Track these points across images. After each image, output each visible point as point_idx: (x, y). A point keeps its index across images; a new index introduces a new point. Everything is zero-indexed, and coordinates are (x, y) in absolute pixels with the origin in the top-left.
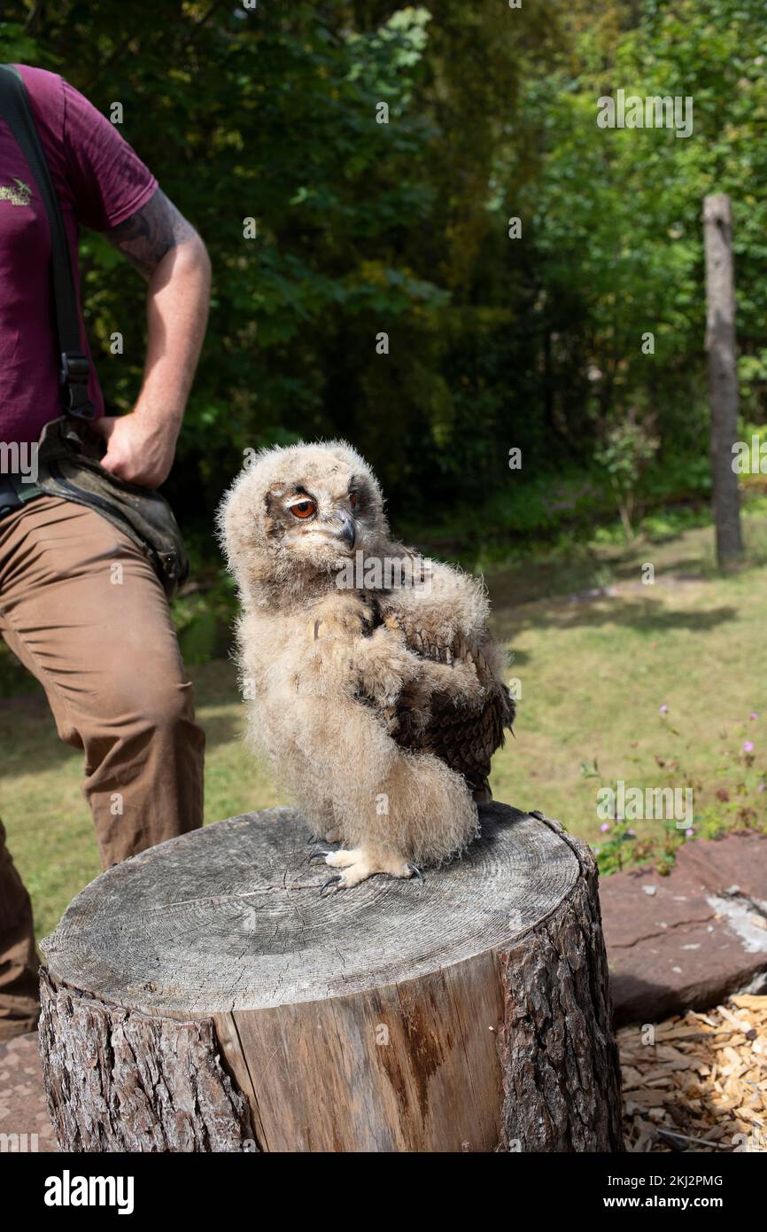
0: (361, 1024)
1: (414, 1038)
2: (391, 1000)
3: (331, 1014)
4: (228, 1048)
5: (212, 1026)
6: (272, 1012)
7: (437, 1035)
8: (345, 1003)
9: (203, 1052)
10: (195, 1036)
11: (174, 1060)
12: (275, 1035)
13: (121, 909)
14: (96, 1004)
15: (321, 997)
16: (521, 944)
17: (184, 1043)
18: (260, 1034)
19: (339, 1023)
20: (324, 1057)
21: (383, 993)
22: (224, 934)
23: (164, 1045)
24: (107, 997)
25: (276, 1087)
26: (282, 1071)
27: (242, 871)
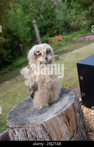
0: (61, 118)
1: (67, 117)
2: (64, 113)
3: (57, 117)
4: (45, 127)
5: (42, 125)
6: (50, 120)
7: (69, 116)
8: (59, 116)
9: (42, 128)
10: (41, 127)
11: (38, 131)
12: (51, 123)
13: (15, 116)
14: (23, 128)
15: (55, 116)
16: (75, 102)
17: (39, 128)
18: (49, 124)
19: (58, 118)
20: (57, 124)
21: (63, 113)
22: (34, 114)
23: (36, 130)
24: (24, 127)
25: (52, 130)
26: (52, 127)
27: (29, 106)
